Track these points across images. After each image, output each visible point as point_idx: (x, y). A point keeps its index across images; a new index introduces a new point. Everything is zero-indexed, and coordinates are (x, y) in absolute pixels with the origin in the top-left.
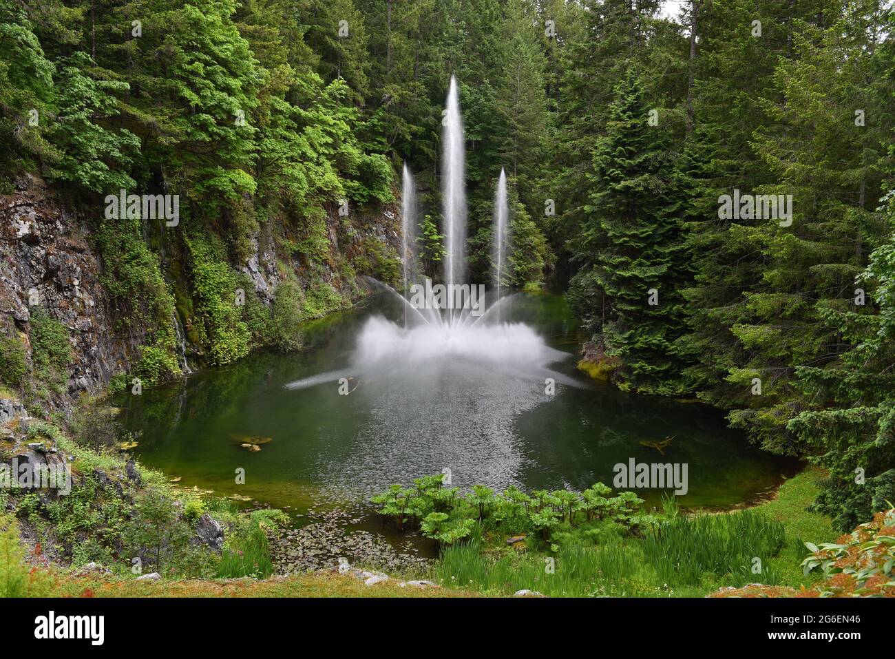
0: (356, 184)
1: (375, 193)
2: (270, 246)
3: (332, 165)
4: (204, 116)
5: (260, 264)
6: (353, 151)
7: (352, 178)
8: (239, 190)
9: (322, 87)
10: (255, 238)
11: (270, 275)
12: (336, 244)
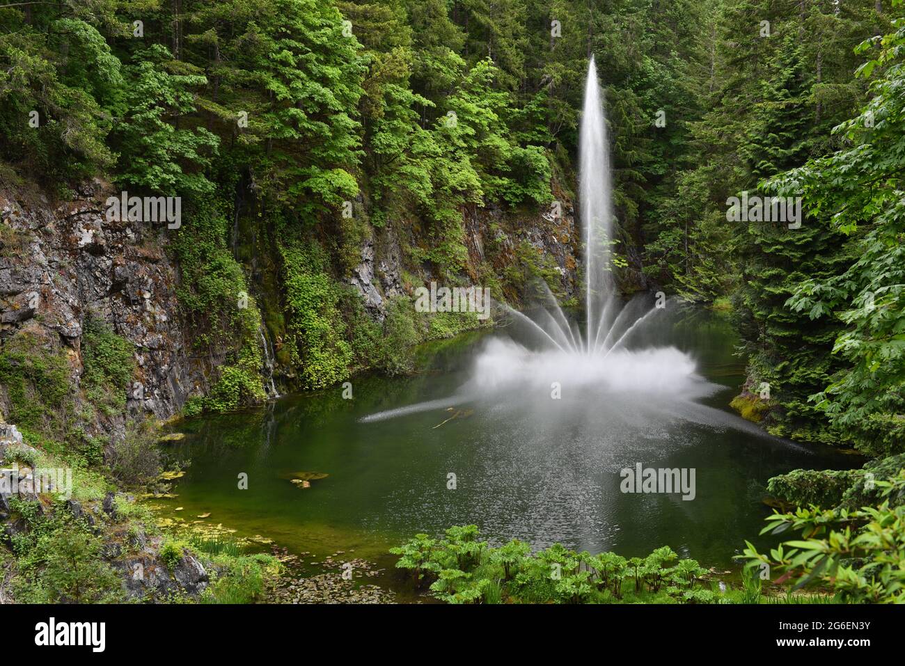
0: (506, 181)
1: (529, 192)
2: (389, 255)
3: (471, 160)
4: (293, 111)
5: (376, 275)
6: (499, 142)
7: (502, 174)
8: (339, 191)
9: (466, 71)
10: (370, 246)
11: (388, 288)
12: (480, 251)
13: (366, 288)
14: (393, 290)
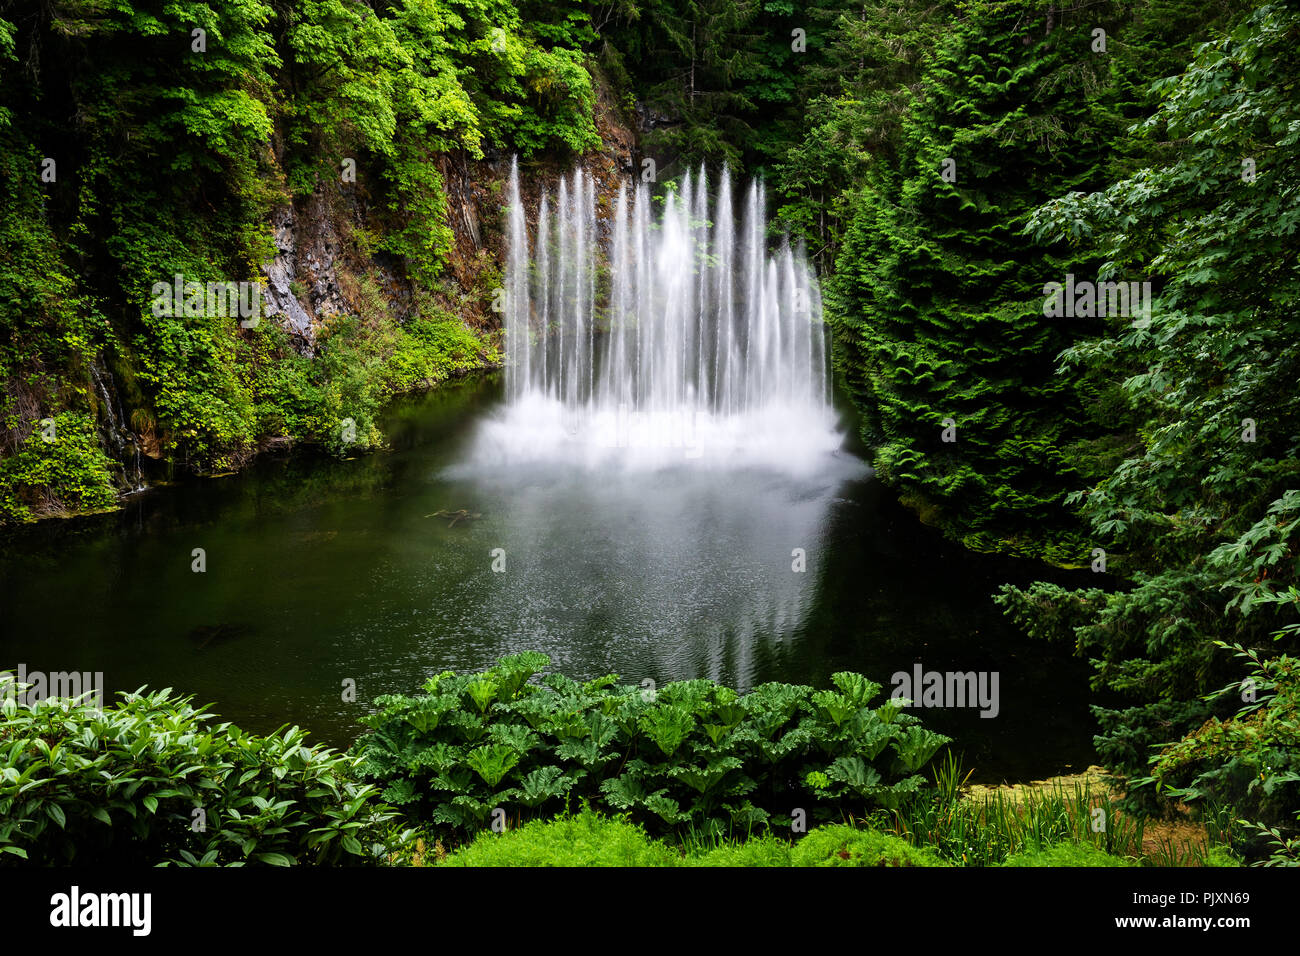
0: (517, 111)
1: (559, 131)
2: (320, 242)
3: (461, 77)
5: (298, 274)
7: (510, 99)
10: (287, 226)
11: (318, 300)
12: (475, 235)
13: (282, 301)
14: (327, 304)
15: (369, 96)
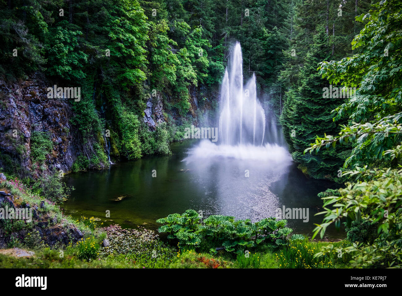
0: (207, 75)
2: (158, 105)
6: (205, 60)
9: (191, 30)
10: (150, 101)
11: (158, 119)
12: (196, 104)
13: (149, 119)
14: (160, 120)
15: (170, 71)
